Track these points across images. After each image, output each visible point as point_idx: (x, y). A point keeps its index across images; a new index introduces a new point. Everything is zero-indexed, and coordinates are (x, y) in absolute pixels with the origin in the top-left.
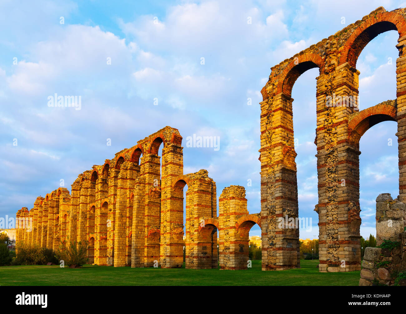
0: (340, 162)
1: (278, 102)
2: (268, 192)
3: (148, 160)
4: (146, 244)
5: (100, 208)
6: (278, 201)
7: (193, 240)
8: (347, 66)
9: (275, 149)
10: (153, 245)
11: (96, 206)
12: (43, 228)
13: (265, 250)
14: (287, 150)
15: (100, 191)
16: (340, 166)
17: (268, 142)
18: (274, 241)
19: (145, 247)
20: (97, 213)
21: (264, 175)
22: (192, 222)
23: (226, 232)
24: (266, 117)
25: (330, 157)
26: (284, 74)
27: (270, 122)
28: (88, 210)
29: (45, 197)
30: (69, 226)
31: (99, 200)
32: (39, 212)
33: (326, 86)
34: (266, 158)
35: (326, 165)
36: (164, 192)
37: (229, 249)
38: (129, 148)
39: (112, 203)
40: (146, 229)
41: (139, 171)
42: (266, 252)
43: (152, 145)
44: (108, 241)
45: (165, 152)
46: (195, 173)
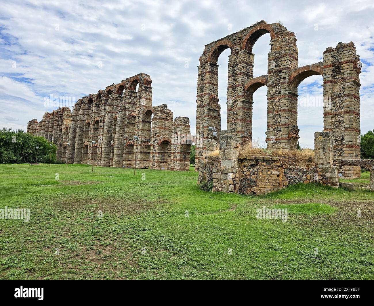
0: (239, 108)
1: (208, 68)
2: (200, 123)
3: (128, 94)
5: (94, 124)
6: (205, 129)
7: (155, 151)
8: (245, 51)
9: (205, 96)
10: (129, 153)
11: (90, 123)
12: (49, 136)
13: (197, 159)
14: (212, 98)
15: (94, 112)
16: (239, 110)
17: (201, 91)
18: (202, 153)
19: (124, 153)
20: (91, 127)
21: (198, 112)
22: (155, 138)
23: (176, 146)
24: (201, 76)
25: (234, 105)
26: (212, 50)
27: (203, 79)
29: (51, 112)
30: (70, 136)
31: (93, 118)
32: (47, 124)
33: (234, 62)
34: (200, 101)
35: (232, 109)
36: (138, 117)
37: (177, 157)
38: (116, 84)
39: (102, 121)
40: (125, 141)
41: (122, 100)
42: (198, 160)
43: (132, 84)
44: (98, 148)
45: (140, 90)
46: (158, 106)
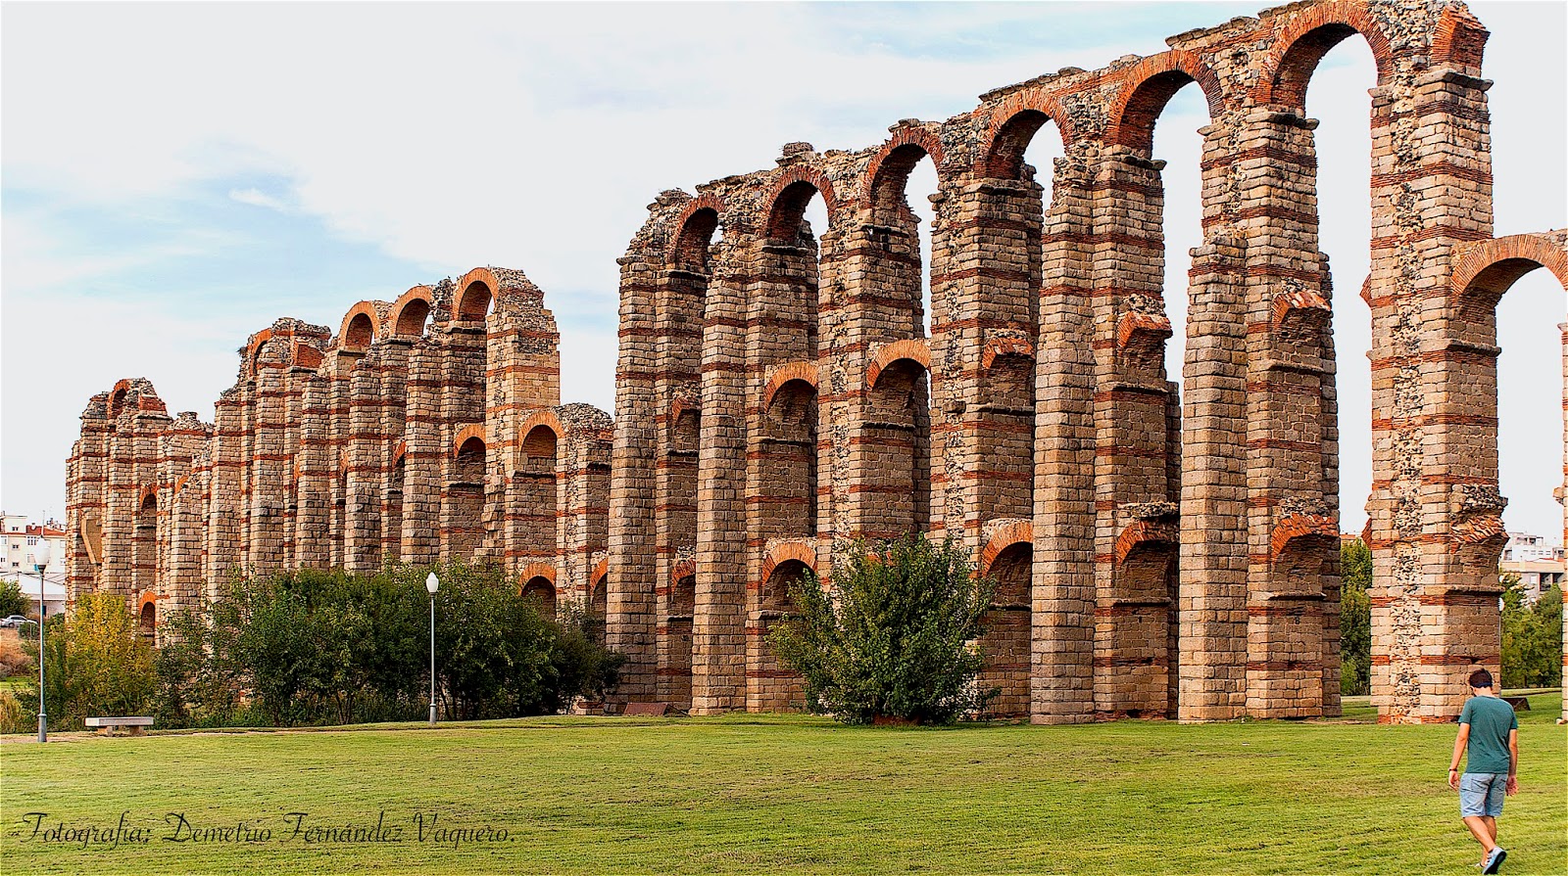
3: (1263, 142)
4: (1260, 597)
5: (863, 393)
11: (822, 386)
15: (863, 298)
19: (1255, 612)
20: (833, 421)
28: (754, 401)
31: (852, 348)
40: (1257, 519)
45: (1399, 108)
